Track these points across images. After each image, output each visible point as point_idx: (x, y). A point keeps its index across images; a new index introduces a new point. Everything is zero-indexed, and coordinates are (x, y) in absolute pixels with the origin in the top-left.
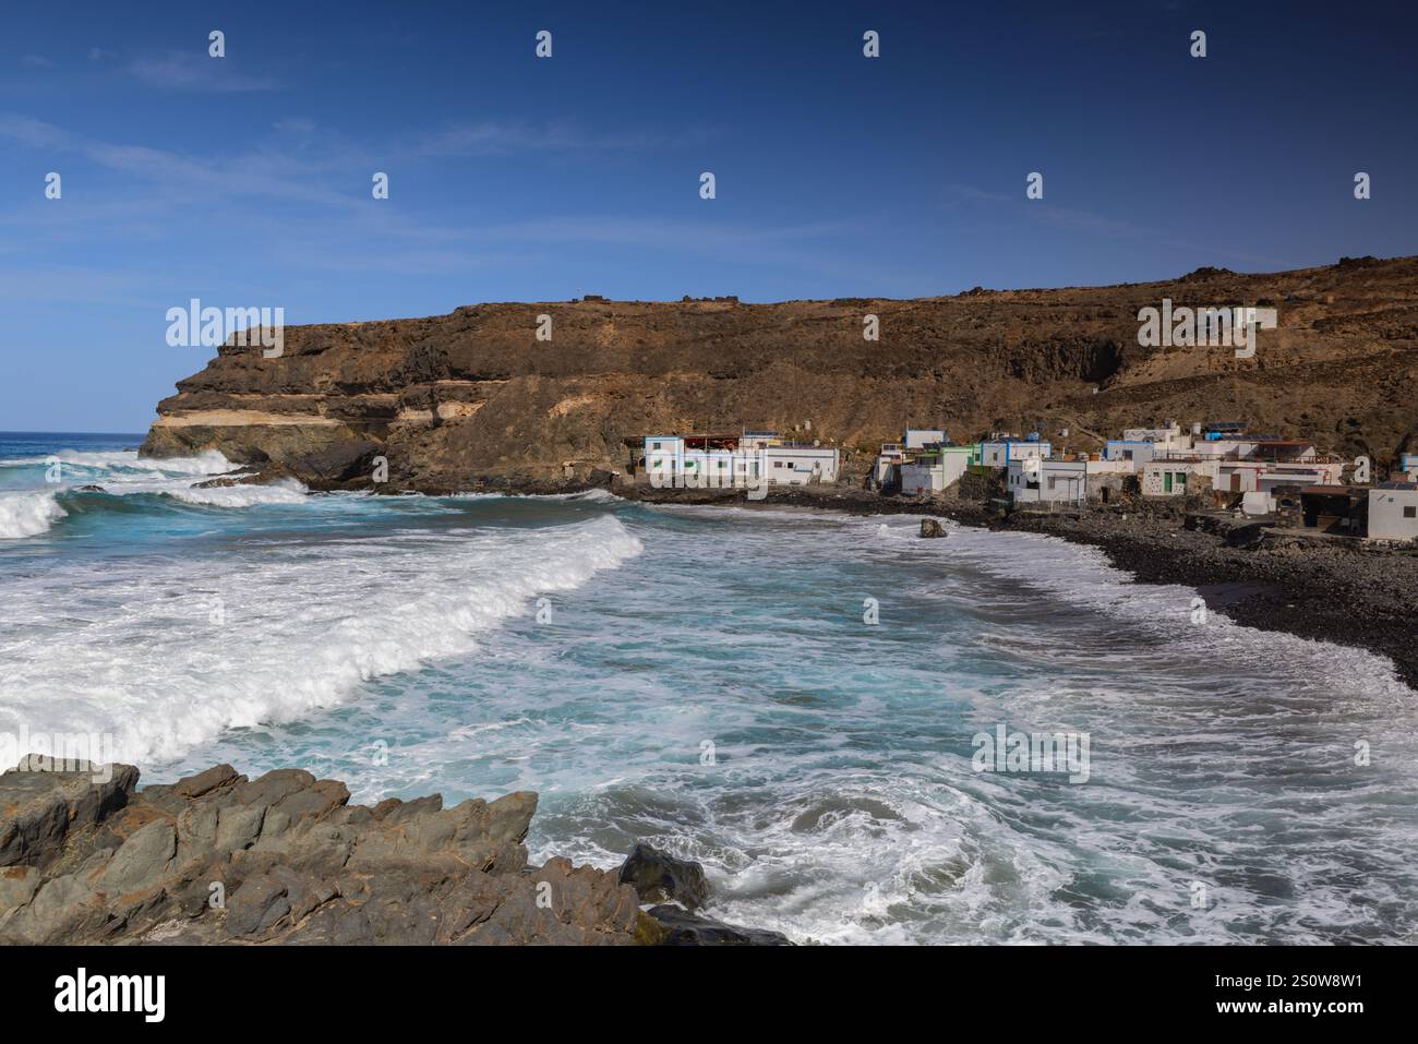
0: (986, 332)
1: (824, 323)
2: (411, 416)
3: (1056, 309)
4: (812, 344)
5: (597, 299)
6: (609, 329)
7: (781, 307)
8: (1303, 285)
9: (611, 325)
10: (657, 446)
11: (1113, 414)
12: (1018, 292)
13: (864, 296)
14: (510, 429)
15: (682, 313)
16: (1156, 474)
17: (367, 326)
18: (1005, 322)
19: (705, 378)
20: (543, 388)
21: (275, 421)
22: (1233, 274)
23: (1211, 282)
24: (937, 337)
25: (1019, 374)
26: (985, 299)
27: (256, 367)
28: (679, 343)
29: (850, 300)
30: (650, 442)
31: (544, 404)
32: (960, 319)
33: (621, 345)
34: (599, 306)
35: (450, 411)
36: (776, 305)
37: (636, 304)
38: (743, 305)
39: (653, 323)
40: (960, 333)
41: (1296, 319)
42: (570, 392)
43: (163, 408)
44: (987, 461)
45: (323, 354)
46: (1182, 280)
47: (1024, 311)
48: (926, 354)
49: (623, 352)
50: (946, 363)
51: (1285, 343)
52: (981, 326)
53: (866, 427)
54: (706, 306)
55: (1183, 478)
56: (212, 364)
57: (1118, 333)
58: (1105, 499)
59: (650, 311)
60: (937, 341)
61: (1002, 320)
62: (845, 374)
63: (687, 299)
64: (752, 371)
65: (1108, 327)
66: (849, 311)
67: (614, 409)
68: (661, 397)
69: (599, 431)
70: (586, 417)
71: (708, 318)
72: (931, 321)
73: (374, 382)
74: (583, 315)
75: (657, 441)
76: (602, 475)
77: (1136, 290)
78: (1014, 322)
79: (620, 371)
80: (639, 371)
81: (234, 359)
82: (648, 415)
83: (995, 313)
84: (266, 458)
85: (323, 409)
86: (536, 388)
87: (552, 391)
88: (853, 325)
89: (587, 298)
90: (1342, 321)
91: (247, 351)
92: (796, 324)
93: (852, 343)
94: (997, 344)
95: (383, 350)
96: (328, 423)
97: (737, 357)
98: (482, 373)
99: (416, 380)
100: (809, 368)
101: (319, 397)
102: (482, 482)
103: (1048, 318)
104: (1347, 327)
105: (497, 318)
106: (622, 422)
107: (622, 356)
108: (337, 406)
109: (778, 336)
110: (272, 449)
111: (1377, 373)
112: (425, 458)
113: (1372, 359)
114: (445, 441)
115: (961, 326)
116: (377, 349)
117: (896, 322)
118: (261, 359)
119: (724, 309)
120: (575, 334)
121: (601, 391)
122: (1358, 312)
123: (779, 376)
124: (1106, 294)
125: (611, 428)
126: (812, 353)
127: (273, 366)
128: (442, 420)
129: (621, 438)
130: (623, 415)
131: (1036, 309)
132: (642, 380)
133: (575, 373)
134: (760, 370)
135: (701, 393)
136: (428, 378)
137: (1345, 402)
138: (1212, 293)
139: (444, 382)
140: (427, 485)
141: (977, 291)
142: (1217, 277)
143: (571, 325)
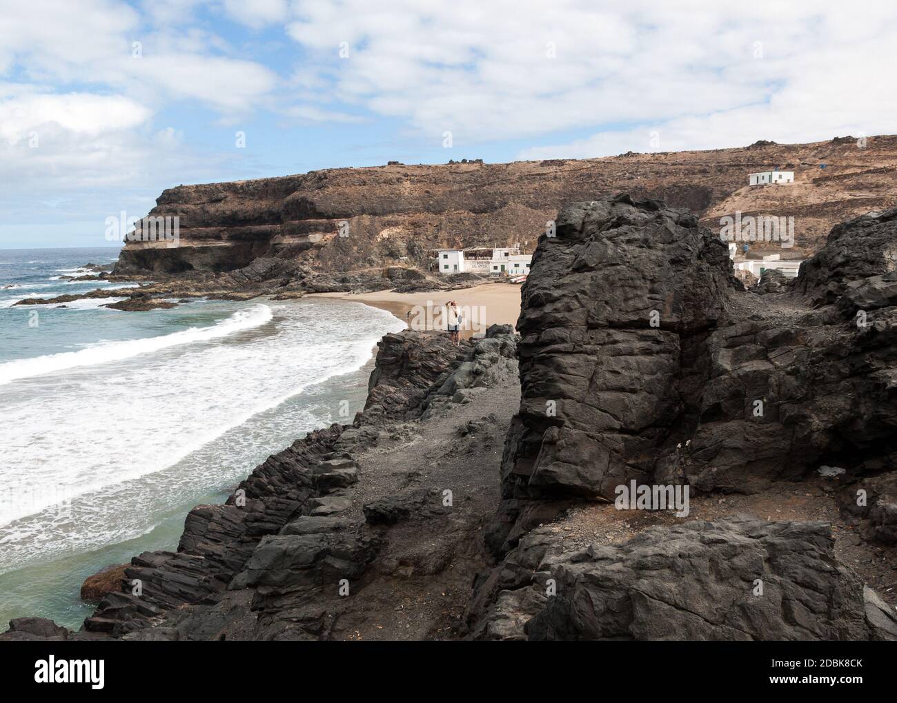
0: (635, 182)
1: (538, 177)
2: (289, 241)
3: (675, 167)
4: (531, 191)
5: (395, 163)
7: (510, 166)
8: (813, 153)
9: (408, 182)
12: (654, 154)
13: (561, 158)
14: (355, 248)
15: (450, 172)
17: (249, 183)
18: (645, 175)
19: (468, 213)
20: (372, 223)
21: (196, 244)
22: (777, 145)
24: (606, 185)
26: (634, 160)
27: (182, 211)
28: (451, 192)
29: (552, 161)
30: (441, 255)
31: (372, 234)
32: (619, 174)
33: (416, 194)
34: (399, 169)
35: (316, 238)
36: (508, 165)
37: (420, 167)
38: (487, 165)
39: (433, 179)
40: (621, 183)
41: (805, 177)
42: (388, 224)
45: (223, 202)
46: (748, 148)
47: (656, 168)
49: (417, 198)
52: (632, 178)
54: (464, 167)
56: (154, 211)
57: (710, 183)
59: (430, 171)
60: (606, 187)
61: (644, 174)
62: (552, 209)
63: (451, 162)
64: (496, 208)
65: (704, 179)
66: (552, 169)
67: (416, 234)
68: (443, 226)
69: (407, 248)
70: (399, 239)
71: (466, 175)
72: (602, 175)
73: (256, 219)
74: (390, 176)
75: (445, 253)
76: (412, 275)
77: (722, 154)
78: (651, 176)
79: (417, 211)
80: (428, 210)
81: (168, 206)
82: (436, 237)
83: (640, 170)
84: (190, 267)
85: (225, 236)
86: (368, 223)
87: (377, 224)
88: (555, 178)
89: (390, 163)
90: (827, 179)
91: (175, 201)
92: (521, 178)
93: (555, 189)
94: (641, 189)
95: (261, 198)
96: (228, 244)
97: (487, 199)
98: (334, 214)
99: (293, 219)
100: (531, 206)
101: (222, 228)
102: (344, 280)
103: (670, 173)
104: (829, 183)
105: (339, 180)
106: (421, 242)
107: (417, 202)
108: (233, 233)
109: (511, 186)
110: (195, 262)
111: (839, 211)
112: (308, 267)
113: (837, 202)
114: (318, 257)
115: (620, 178)
116: (256, 198)
117: (581, 176)
118: (185, 207)
119: (476, 168)
120: (387, 188)
121: (406, 223)
122: (836, 174)
123: (513, 211)
124: (705, 157)
125: (415, 246)
126: (532, 196)
127: (193, 211)
128: (312, 244)
129: (421, 252)
130: (421, 238)
131: (664, 167)
132: (431, 215)
133: (389, 213)
134: (501, 207)
135: (467, 223)
136: (301, 218)
137: (822, 226)
138: (763, 158)
139: (312, 220)
140: (314, 284)
141: (629, 154)
142: (767, 147)
143: (384, 182)
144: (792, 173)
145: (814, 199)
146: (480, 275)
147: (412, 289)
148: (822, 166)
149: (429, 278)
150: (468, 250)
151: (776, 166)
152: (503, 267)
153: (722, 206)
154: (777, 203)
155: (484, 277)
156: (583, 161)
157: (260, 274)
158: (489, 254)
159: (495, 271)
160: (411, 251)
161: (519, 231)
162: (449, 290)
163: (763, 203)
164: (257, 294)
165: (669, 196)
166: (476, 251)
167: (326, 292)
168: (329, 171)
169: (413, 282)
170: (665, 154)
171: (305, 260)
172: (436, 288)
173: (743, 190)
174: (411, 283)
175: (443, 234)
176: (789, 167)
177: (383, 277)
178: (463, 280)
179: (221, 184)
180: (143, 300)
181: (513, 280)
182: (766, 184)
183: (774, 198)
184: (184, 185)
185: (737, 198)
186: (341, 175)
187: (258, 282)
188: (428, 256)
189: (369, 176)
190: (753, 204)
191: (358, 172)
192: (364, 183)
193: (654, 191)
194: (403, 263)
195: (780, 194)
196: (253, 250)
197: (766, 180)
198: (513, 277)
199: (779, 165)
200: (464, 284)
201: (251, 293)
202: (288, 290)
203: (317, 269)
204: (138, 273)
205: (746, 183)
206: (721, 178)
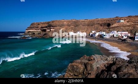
0: (98, 22)
1: (84, 22)
6: (65, 22)
8: (126, 18)
11: (111, 30)
14: (57, 31)
16: (115, 35)
19: (74, 27)
25: (101, 26)
27: (34, 26)
28: (71, 23)
32: (96, 21)
34: (64, 20)
35: (52, 30)
43: (26, 30)
44: (100, 34)
45: (40, 25)
46: (115, 18)
50: (95, 25)
51: (125, 23)
53: (88, 31)
55: (118, 35)
58: (111, 37)
62: (86, 26)
65: (109, 22)
71: (74, 21)
72: (93, 21)
84: (35, 34)
87: (61, 28)
92: (81, 22)
93: (87, 23)
95: (45, 24)
96: (40, 31)
98: (54, 26)
99: (48, 27)
100: (83, 25)
104: (130, 22)
107: (66, 25)
112: (50, 34)
117: (90, 21)
120: (62, 23)
121: (65, 28)
124: (108, 19)
131: (102, 20)
132: (68, 27)
134: (79, 26)
139: (51, 27)
150: (74, 32)
153: (113, 25)
158: (77, 32)
173: (116, 23)
179: (40, 22)
183: (121, 24)
186: (56, 21)
190: (118, 25)
192: (59, 22)
199: (121, 20)
206: (112, 22)
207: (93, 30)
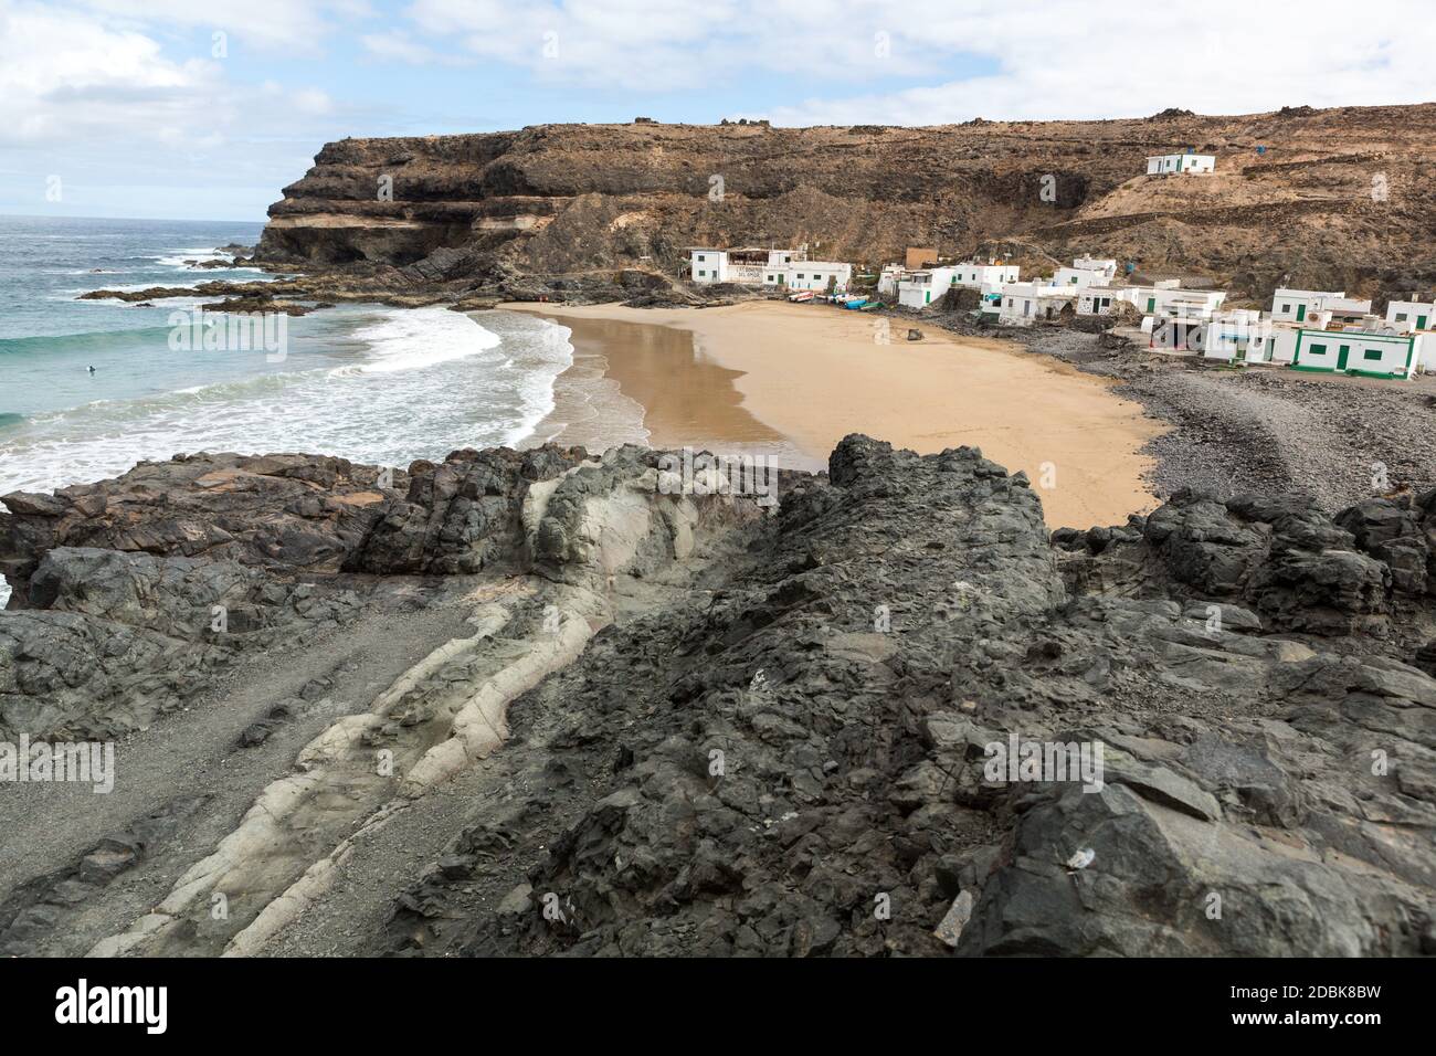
0: (980, 163)
1: (844, 150)
2: (490, 225)
3: (1041, 143)
4: (832, 169)
5: (645, 120)
7: (807, 133)
8: (1247, 130)
9: (660, 148)
10: (701, 258)
11: (1072, 244)
12: (1012, 124)
13: (879, 124)
14: (578, 240)
15: (720, 137)
16: (1088, 299)
17: (443, 140)
18: (996, 153)
19: (740, 198)
20: (605, 205)
21: (369, 224)
22: (1194, 116)
23: (1174, 124)
24: (938, 165)
25: (1004, 201)
26: (983, 131)
27: (350, 176)
29: (866, 127)
30: (695, 256)
31: (603, 220)
32: (959, 150)
33: (669, 166)
34: (650, 130)
35: (526, 223)
36: (803, 130)
37: (680, 127)
38: (774, 130)
39: (696, 146)
40: (960, 163)
41: (1231, 164)
42: (627, 208)
43: (274, 211)
44: (966, 281)
45: (407, 165)
46: (1151, 120)
47: (1013, 143)
48: (928, 181)
49: (671, 173)
50: (945, 190)
51: (1214, 188)
52: (977, 157)
53: (874, 245)
54: (741, 131)
55: (1106, 302)
56: (310, 173)
57: (1089, 168)
58: (1049, 317)
59: (693, 134)
60: (938, 169)
61: (994, 152)
62: (859, 197)
63: (725, 123)
64: (780, 192)
65: (1081, 162)
66: (865, 139)
67: (664, 224)
68: (703, 215)
69: (651, 243)
70: (640, 230)
71: (743, 142)
72: (935, 151)
73: (453, 191)
74: (635, 138)
75: (702, 254)
76: (655, 282)
77: (1111, 126)
78: (1005, 154)
79: (669, 190)
80: (685, 191)
81: (330, 168)
82: (693, 230)
83: (990, 145)
84: (362, 256)
85: (409, 214)
86: (598, 205)
87: (611, 208)
88: (868, 152)
89: (638, 120)
90: (1265, 168)
91: (341, 161)
92: (819, 150)
93: (866, 169)
94: (988, 174)
95: (459, 163)
96: (413, 226)
97: (768, 179)
98: (551, 190)
99: (496, 194)
100: (829, 191)
101: (405, 203)
102: (558, 286)
103: (1033, 152)
104: (1267, 175)
105: (563, 140)
106: (671, 236)
107: (670, 177)
108: (421, 211)
109: (804, 160)
110: (368, 249)
111: (1278, 218)
112: (509, 264)
113: (1276, 205)
114: (525, 250)
115: (960, 156)
116: (453, 161)
117: (904, 150)
118: (353, 169)
119: (757, 133)
120: (629, 155)
121: (653, 208)
122: (1279, 162)
123: (803, 198)
124: (1085, 130)
125: (662, 241)
126: (832, 177)
127: (365, 175)
128: (520, 231)
129: (670, 250)
130: (671, 229)
131: (1025, 142)
132: (687, 198)
133: (630, 192)
134: (787, 191)
135: (737, 211)
136: (505, 193)
137: (1249, 241)
138: (1172, 135)
139: (521, 197)
140: (514, 288)
141: (978, 122)
142: (1180, 119)
143: (626, 147)
144: (1213, 158)
145: (1240, 199)
146: (748, 287)
147: (651, 303)
148: (1259, 150)
149: (677, 288)
150: (735, 250)
151: (1189, 148)
152: (781, 277)
153: (1102, 203)
154: (1184, 202)
155: (754, 290)
156: (911, 130)
157: (441, 271)
158: (764, 258)
159: (771, 283)
160: (656, 247)
161: (810, 227)
162: (701, 306)
163: (1163, 200)
164: (432, 299)
165: (1027, 186)
166: (746, 253)
167: (531, 301)
168: (550, 127)
169: (654, 292)
170: (1029, 124)
171: (508, 254)
172: (684, 303)
173: (1136, 181)
174: (648, 293)
175: (703, 226)
176: (1210, 149)
177: (614, 282)
178: (724, 293)
179: (405, 139)
180: (260, 301)
181: (793, 297)
182: (1171, 174)
183: (1181, 195)
184: (353, 137)
185: (1125, 193)
186: (566, 133)
187: (439, 282)
188: (679, 257)
189: (605, 138)
190: (1150, 202)
191: (591, 130)
192: (597, 147)
193: (1007, 177)
194: (641, 266)
195: (1190, 189)
196: (448, 237)
197: (1173, 168)
198: (794, 293)
199: (1194, 146)
200: (725, 298)
201: (425, 299)
202: (478, 296)
203: (522, 267)
204: (288, 261)
205: (1142, 170)
206: (1105, 161)
207: (921, 239)
